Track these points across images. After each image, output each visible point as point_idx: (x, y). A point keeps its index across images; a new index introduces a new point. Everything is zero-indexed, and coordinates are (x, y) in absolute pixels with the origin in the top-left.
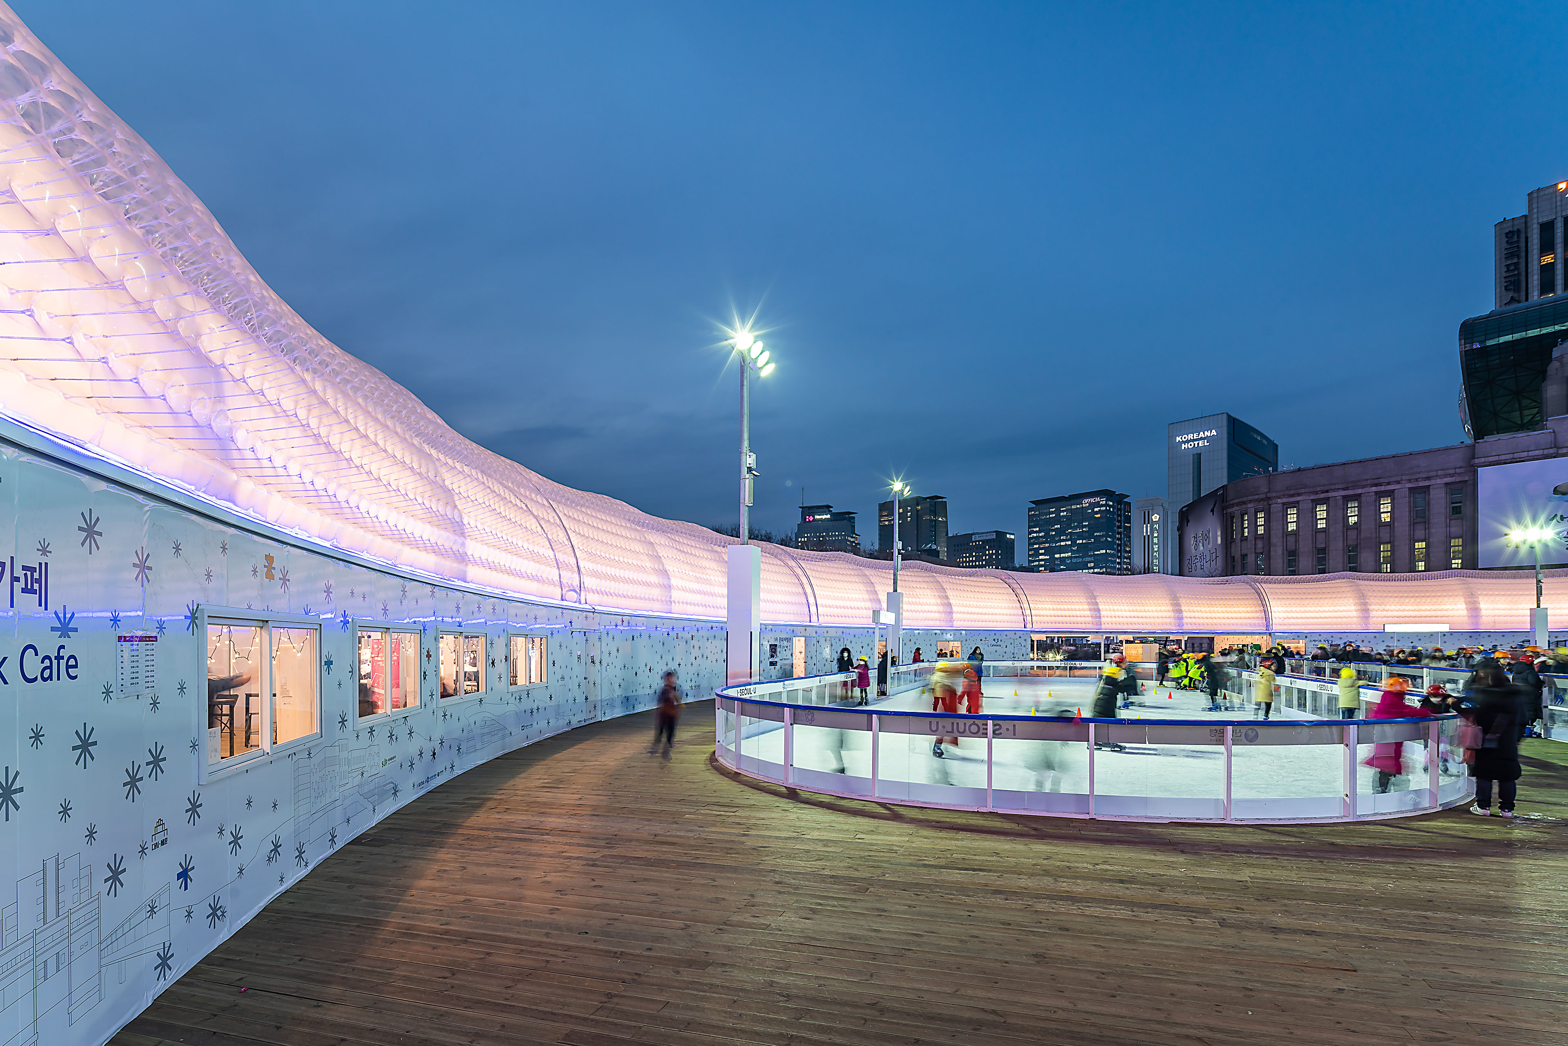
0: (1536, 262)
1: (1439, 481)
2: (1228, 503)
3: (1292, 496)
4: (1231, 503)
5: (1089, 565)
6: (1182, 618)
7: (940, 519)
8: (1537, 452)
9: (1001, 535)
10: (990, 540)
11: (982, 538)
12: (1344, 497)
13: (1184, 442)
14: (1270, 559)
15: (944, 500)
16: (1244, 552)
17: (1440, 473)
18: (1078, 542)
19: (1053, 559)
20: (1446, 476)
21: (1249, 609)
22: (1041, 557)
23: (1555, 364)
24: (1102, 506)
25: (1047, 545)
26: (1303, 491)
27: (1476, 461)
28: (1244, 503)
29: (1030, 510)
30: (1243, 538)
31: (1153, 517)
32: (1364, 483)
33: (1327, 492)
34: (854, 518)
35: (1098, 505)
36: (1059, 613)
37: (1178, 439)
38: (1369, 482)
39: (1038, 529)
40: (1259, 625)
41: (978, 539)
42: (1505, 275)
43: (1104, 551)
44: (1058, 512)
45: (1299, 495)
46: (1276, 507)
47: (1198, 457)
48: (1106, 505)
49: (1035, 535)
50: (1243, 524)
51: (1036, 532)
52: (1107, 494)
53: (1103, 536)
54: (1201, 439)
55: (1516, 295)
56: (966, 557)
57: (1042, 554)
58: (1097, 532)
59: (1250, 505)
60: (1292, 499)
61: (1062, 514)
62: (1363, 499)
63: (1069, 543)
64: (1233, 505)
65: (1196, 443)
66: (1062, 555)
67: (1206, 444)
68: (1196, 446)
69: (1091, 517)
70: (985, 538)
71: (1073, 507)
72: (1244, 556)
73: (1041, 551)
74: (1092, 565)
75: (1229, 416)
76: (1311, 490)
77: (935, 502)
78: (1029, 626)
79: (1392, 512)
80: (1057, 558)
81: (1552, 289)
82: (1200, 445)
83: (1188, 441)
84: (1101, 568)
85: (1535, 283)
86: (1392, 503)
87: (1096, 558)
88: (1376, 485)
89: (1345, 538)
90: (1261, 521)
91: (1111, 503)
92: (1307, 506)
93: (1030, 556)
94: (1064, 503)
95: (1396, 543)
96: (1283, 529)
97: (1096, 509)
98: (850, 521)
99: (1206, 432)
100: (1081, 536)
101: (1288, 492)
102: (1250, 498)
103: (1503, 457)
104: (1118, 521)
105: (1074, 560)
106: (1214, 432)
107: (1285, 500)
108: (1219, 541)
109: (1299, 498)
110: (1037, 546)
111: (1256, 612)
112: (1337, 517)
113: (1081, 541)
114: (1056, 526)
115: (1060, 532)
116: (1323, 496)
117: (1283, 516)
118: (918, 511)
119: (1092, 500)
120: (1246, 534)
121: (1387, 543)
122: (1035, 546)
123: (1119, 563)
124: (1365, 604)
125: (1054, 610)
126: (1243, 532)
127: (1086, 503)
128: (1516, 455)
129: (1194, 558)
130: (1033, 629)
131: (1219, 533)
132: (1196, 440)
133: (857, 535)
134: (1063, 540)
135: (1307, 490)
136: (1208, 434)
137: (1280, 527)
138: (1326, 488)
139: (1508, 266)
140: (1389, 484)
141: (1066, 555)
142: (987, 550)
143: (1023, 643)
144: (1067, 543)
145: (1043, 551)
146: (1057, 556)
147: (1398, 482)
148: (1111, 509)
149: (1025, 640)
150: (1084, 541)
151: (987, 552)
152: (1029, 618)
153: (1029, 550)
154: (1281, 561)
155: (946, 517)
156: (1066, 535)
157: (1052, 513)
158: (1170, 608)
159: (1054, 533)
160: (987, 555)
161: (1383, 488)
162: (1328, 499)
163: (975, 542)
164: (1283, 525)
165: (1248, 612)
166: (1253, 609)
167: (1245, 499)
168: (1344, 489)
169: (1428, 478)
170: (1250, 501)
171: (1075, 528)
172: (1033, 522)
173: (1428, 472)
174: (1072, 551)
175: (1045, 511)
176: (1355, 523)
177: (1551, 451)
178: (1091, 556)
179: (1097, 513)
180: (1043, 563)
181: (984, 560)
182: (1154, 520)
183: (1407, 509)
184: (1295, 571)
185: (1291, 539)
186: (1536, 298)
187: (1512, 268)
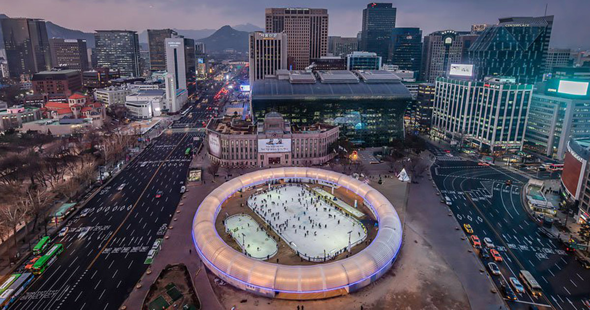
1: (253, 140)
8: (264, 138)
27: (258, 138)
30: (224, 145)
47: (175, 50)
52: (130, 32)
59: (226, 140)
62: (243, 141)
64: (222, 139)
67: (178, 46)
72: (225, 148)
83: (172, 44)
89: (241, 147)
107: (232, 140)
112: (239, 143)
116: (237, 140)
132: (175, 44)
135: (235, 138)
136: (178, 43)
137: (231, 144)
154: (231, 150)
168: (240, 139)
185: (233, 146)
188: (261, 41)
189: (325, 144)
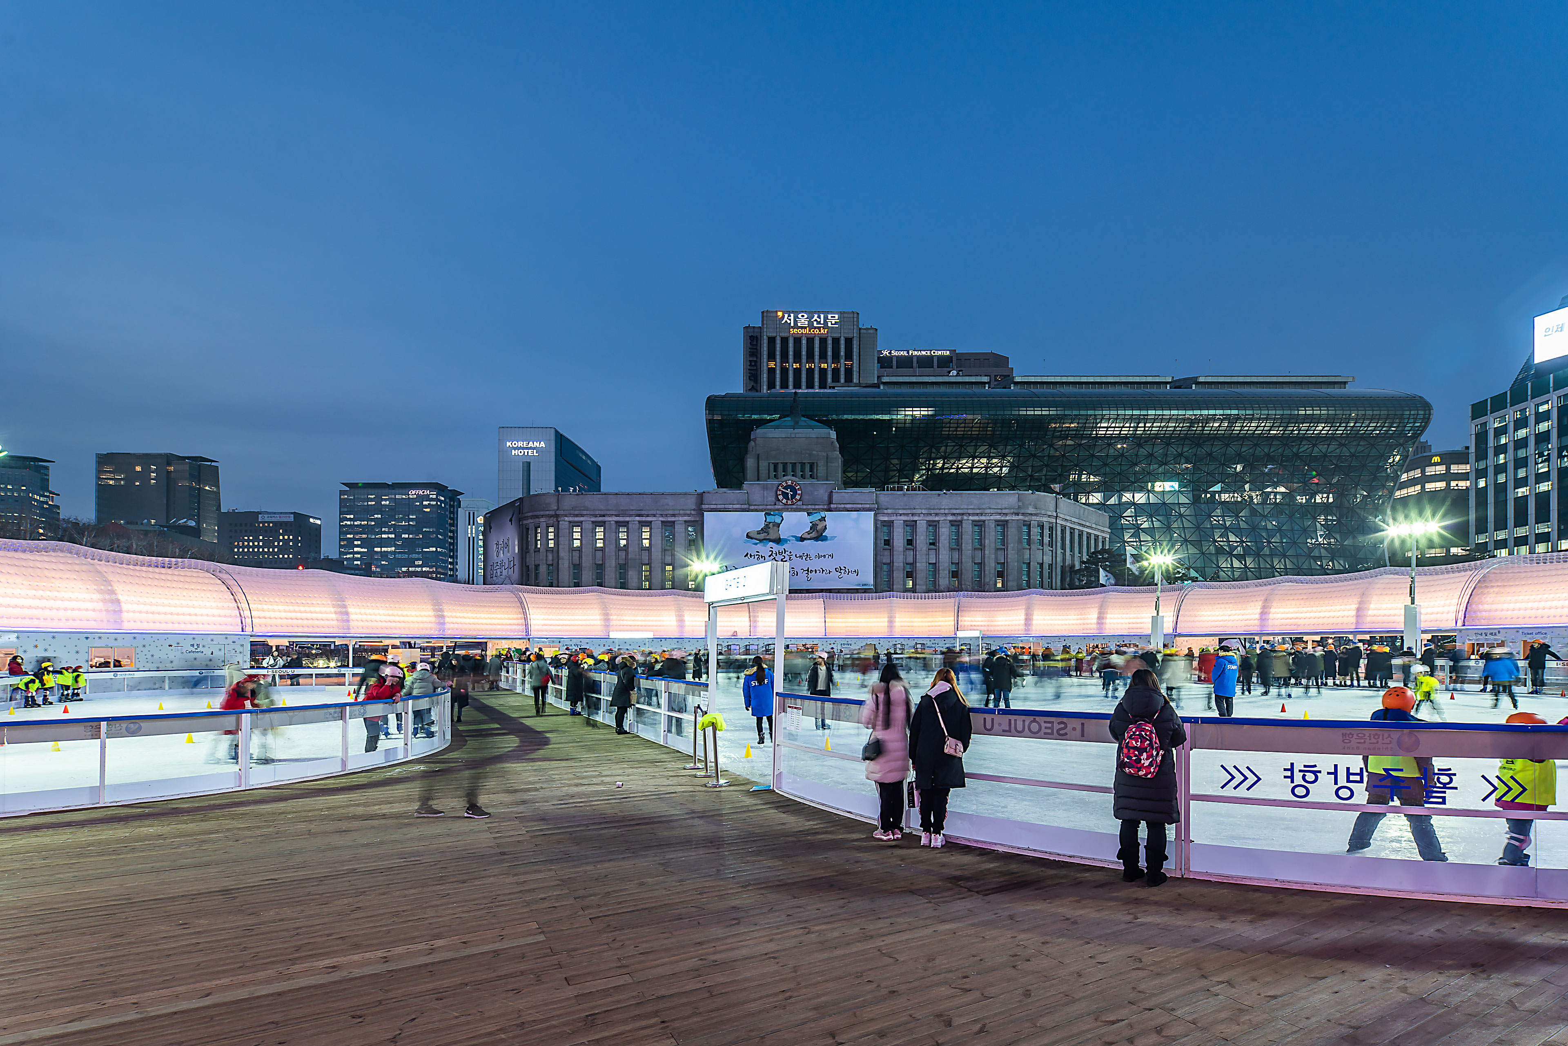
0: (765, 364)
1: (681, 519)
2: (523, 516)
3: (577, 516)
4: (526, 515)
5: (416, 563)
6: (444, 624)
7: (207, 488)
8: (738, 506)
9: (301, 519)
10: (286, 523)
11: (273, 519)
12: (617, 522)
13: (515, 449)
14: (558, 571)
15: (213, 464)
16: (537, 563)
17: (681, 512)
18: (403, 536)
19: (371, 552)
20: (685, 515)
21: (511, 616)
22: (356, 549)
23: (752, 443)
24: (433, 500)
25: (364, 536)
26: (585, 512)
27: (703, 506)
28: (537, 517)
29: (342, 493)
30: (537, 550)
31: (478, 519)
32: (631, 513)
33: (604, 516)
34: (47, 468)
35: (427, 498)
36: (294, 615)
37: (508, 444)
38: (634, 512)
39: (352, 516)
40: (519, 631)
41: (266, 519)
42: (749, 368)
43: (434, 549)
44: (379, 499)
45: (582, 516)
46: (564, 524)
47: (527, 466)
48: (437, 500)
49: (349, 523)
50: (536, 537)
51: (350, 520)
52: (440, 488)
53: (433, 533)
54: (531, 448)
55: (755, 385)
56: (249, 541)
57: (357, 546)
58: (426, 528)
59: (542, 520)
60: (577, 519)
61: (383, 503)
62: (630, 525)
63: (393, 536)
64: (527, 518)
65: (526, 451)
66: (383, 549)
67: (535, 454)
68: (526, 454)
69: (419, 510)
70: (277, 519)
71: (397, 497)
72: (537, 566)
73: (356, 543)
74: (420, 563)
75: (556, 431)
76: (592, 513)
77: (200, 465)
78: (248, 630)
79: (650, 539)
80: (377, 552)
81: (787, 387)
82: (530, 454)
83: (518, 448)
84: (431, 567)
85: (765, 379)
86: (650, 531)
87: (424, 556)
88: (639, 516)
89: (617, 557)
90: (551, 536)
91: (443, 499)
92: (588, 526)
93: (341, 546)
94: (387, 491)
95: (653, 565)
96: (570, 545)
97: (425, 503)
98: (39, 472)
99: (535, 443)
100: (407, 530)
101: (572, 512)
102: (542, 513)
103: (719, 506)
104: (451, 518)
105: (399, 556)
106: (543, 444)
107: (571, 519)
108: (517, 551)
109: (581, 519)
110: (351, 536)
111: (517, 619)
112: (611, 539)
113: (407, 536)
114: (376, 516)
115: (381, 523)
116: (601, 519)
117: (569, 533)
118: (169, 472)
119: (421, 492)
120: (539, 546)
121: (647, 564)
122: (349, 536)
123: (450, 563)
124: (607, 614)
125: (285, 611)
126: (537, 544)
127: (413, 493)
128: (726, 506)
129: (495, 565)
130: (253, 633)
131: (516, 543)
132: (527, 448)
133: (51, 493)
134: (385, 533)
135: (588, 512)
136: (536, 444)
137: (567, 543)
138: (603, 513)
139: (750, 361)
140: (648, 515)
141: (389, 549)
142: (281, 534)
143: (240, 649)
144: (390, 536)
145: (359, 543)
146: (377, 549)
147: (654, 516)
148: (443, 505)
149: (242, 645)
150: (411, 536)
151: (281, 537)
152: (249, 621)
153: (341, 540)
154: (567, 573)
155: (218, 487)
156: (389, 527)
157: (372, 500)
158: (431, 613)
159: (373, 523)
160: (281, 540)
161: (644, 519)
162: (604, 522)
163: (263, 523)
164: (569, 540)
165: (509, 619)
166: (515, 616)
167: (538, 513)
168: (616, 516)
169: (674, 515)
170: (542, 516)
171: (401, 520)
172: (345, 507)
173: (674, 510)
174: (395, 545)
175: (362, 497)
176: (624, 546)
177: (746, 506)
178: (418, 553)
179: (426, 507)
180: (359, 556)
181: (276, 547)
182: (479, 522)
183: (660, 538)
184: (578, 583)
185: (576, 554)
186: (765, 391)
187: (753, 364)
188: (785, 341)
189: (1047, 560)
